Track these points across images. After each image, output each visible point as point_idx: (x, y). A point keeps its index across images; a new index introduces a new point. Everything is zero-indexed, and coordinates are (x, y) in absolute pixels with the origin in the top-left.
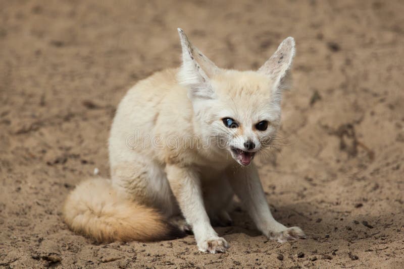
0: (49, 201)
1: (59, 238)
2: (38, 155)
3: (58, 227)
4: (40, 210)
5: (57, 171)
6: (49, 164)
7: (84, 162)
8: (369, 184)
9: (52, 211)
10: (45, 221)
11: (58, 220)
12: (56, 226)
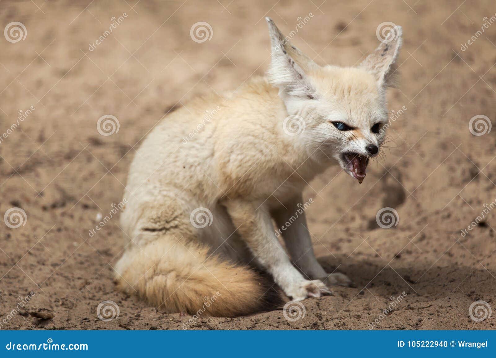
0: (43, 250)
1: (52, 292)
2: (33, 199)
3: (51, 280)
4: (32, 260)
5: (54, 217)
6: (45, 209)
7: (86, 207)
8: (415, 234)
9: (45, 261)
10: (36, 272)
11: (52, 271)
12: (49, 279)
